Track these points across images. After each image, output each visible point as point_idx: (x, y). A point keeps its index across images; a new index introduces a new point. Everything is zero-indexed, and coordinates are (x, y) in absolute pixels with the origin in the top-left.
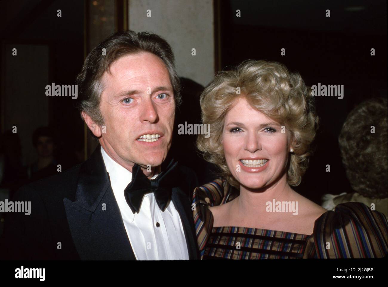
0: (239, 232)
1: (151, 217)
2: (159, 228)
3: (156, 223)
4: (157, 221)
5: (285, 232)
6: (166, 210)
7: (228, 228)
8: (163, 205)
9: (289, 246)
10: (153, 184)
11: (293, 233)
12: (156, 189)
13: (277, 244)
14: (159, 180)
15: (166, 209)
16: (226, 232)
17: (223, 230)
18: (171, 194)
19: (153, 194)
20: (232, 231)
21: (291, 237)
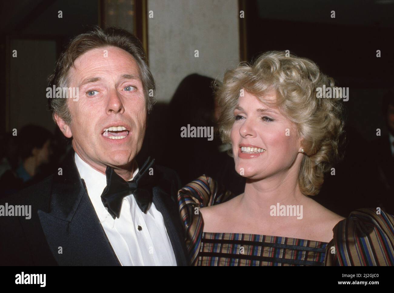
0: (245, 240)
1: (132, 220)
2: (141, 231)
3: (138, 226)
4: (139, 225)
5: (296, 239)
6: (148, 213)
7: (229, 235)
8: (145, 208)
9: (303, 254)
10: (131, 186)
11: (306, 240)
12: (135, 191)
13: (290, 252)
14: (137, 181)
15: (148, 211)
16: (228, 239)
17: (223, 237)
18: (152, 196)
19: (132, 196)
20: (236, 238)
21: (304, 244)
